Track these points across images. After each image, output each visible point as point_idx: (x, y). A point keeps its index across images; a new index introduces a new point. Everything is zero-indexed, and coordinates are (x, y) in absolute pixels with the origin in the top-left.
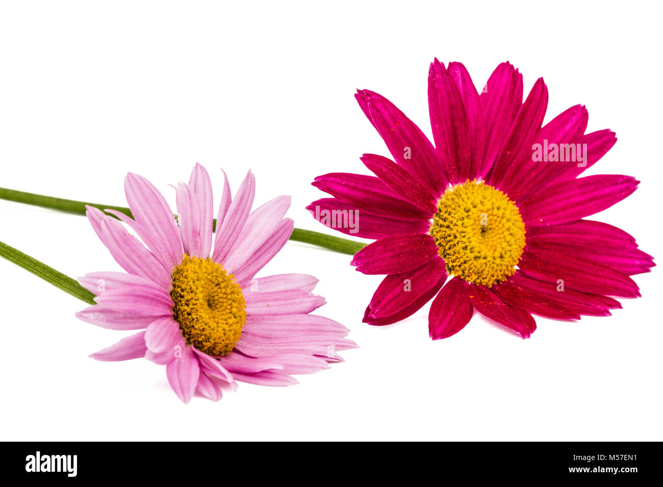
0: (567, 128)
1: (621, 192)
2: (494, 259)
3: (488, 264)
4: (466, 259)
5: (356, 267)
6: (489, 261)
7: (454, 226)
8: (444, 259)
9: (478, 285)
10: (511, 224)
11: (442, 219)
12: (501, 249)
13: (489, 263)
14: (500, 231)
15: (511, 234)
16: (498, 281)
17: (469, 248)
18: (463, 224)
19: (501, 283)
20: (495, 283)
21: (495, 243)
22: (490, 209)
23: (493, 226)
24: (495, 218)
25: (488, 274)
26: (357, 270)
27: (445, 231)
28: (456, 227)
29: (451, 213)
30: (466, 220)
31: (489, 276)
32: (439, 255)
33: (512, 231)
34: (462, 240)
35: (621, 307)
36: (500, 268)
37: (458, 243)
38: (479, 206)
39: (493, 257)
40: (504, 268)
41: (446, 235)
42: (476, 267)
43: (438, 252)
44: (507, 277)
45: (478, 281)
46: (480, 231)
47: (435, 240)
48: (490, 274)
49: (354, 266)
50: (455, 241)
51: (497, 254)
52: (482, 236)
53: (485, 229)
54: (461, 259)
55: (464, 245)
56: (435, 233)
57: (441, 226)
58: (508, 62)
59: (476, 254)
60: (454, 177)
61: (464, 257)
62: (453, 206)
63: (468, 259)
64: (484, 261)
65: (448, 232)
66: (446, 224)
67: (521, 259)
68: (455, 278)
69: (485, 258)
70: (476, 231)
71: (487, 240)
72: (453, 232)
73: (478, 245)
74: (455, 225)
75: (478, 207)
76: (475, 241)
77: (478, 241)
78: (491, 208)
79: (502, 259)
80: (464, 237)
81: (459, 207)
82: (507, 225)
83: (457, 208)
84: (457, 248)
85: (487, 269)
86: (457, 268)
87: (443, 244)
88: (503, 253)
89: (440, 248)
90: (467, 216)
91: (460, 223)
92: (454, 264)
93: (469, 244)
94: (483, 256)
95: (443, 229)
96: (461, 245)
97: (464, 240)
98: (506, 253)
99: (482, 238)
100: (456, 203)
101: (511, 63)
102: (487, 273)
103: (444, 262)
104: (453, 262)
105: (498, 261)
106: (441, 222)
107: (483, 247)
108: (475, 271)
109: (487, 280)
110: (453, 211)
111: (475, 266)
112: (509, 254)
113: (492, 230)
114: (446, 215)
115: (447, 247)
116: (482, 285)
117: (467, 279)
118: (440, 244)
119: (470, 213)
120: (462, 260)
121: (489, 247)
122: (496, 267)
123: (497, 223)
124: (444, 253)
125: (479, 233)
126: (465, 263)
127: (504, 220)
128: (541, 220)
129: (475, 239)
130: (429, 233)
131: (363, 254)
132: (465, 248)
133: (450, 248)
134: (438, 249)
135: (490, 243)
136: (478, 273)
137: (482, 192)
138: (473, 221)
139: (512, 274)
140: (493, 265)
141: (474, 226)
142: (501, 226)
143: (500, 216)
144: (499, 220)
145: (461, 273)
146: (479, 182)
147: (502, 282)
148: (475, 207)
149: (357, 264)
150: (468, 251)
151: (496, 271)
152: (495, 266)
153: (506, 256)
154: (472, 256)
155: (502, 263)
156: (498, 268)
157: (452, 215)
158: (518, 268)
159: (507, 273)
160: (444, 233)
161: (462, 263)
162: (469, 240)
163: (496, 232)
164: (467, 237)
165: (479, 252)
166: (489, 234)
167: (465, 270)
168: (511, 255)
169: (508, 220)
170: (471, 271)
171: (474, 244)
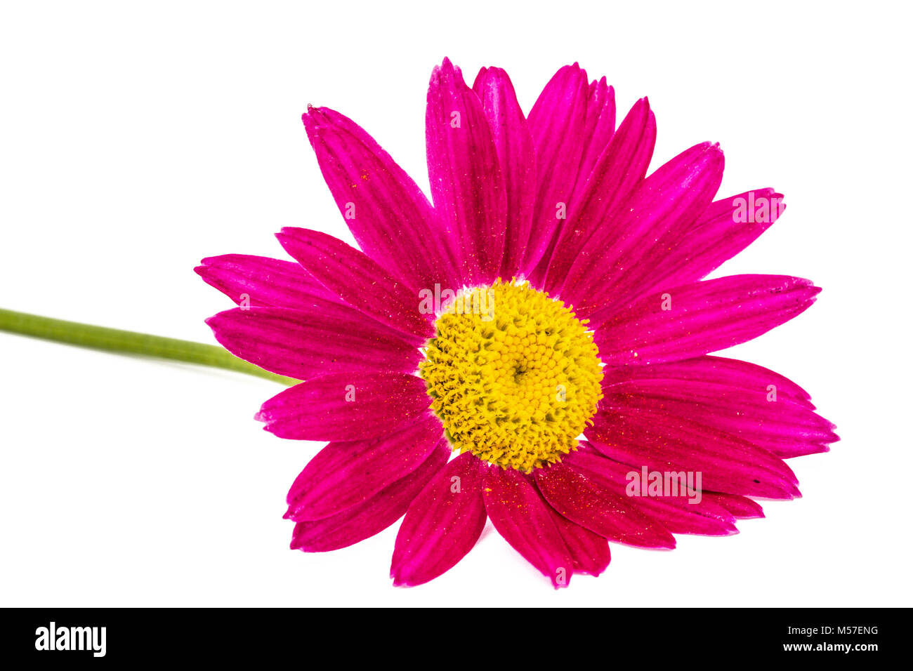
0: (685, 184)
1: (786, 307)
2: (534, 423)
3: (521, 432)
4: (480, 422)
5: (264, 424)
6: (524, 426)
7: (461, 361)
8: (441, 421)
9: (505, 469)
10: (572, 361)
11: (440, 349)
12: (549, 407)
13: (524, 430)
14: (551, 373)
15: (570, 379)
16: (544, 463)
17: (486, 401)
18: (476, 360)
19: (550, 465)
20: (539, 466)
21: (538, 394)
22: (532, 334)
23: (538, 364)
24: (542, 349)
25: (521, 449)
26: (265, 429)
27: (444, 371)
28: (464, 364)
29: (458, 338)
30: (483, 352)
31: (524, 453)
32: (433, 413)
33: (572, 374)
34: (472, 387)
35: (762, 515)
36: (546, 439)
37: (466, 392)
38: (512, 328)
39: (532, 419)
40: (554, 439)
41: (446, 378)
42: (499, 437)
43: (431, 407)
44: (562, 455)
45: (505, 462)
46: (513, 372)
47: (427, 385)
48: (524, 450)
49: (261, 421)
50: (462, 389)
51: (540, 415)
52: (516, 381)
53: (523, 370)
54: (470, 421)
55: (477, 397)
56: (427, 374)
57: (439, 361)
58: (576, 64)
59: (499, 412)
60: (471, 272)
61: (477, 417)
62: (462, 327)
63: (483, 421)
64: (514, 426)
65: (449, 371)
66: (445, 357)
67: (592, 424)
68: (462, 455)
69: (516, 421)
70: (503, 371)
71: (523, 387)
72: (456, 372)
73: (503, 397)
74: (463, 360)
75: (508, 328)
76: (500, 389)
77: (505, 389)
78: (534, 332)
79: (550, 423)
80: (478, 381)
81: (474, 329)
82: (563, 363)
83: (470, 330)
84: (463, 402)
85: (520, 440)
86: (465, 437)
87: (439, 393)
88: (552, 412)
89: (435, 401)
90: (487, 345)
91: (471, 356)
92: (459, 431)
93: (487, 395)
94: (512, 417)
95: (441, 367)
96: (471, 397)
97: (478, 387)
98: (557, 413)
99: (515, 384)
100: (469, 321)
101: (581, 67)
102: (520, 447)
103: (440, 425)
104: (457, 425)
105: (543, 427)
106: (437, 354)
107: (512, 401)
108: (498, 442)
109: (520, 461)
110: (461, 335)
111: (495, 434)
112: (563, 414)
113: (536, 371)
114: (447, 343)
115: (446, 400)
116: (512, 469)
117: (484, 457)
118: (435, 394)
119: (492, 340)
120: (472, 424)
121: (526, 401)
122: (537, 438)
123: (545, 359)
124: (442, 409)
125: (508, 377)
126: (479, 428)
127: (559, 354)
128: (636, 355)
129: (498, 386)
130: (417, 374)
131: (279, 402)
132: (479, 402)
133: (452, 401)
134: (431, 402)
135: (529, 395)
136: (504, 448)
137: (519, 302)
138: (496, 354)
139: (571, 450)
140: (530, 434)
141: (500, 364)
142: (552, 363)
143: (552, 347)
144: (549, 352)
145: (471, 446)
146: (521, 283)
147: (551, 463)
148: (503, 329)
149: (267, 419)
150: (484, 409)
151: (538, 444)
152: (536, 436)
153: (559, 419)
154: (491, 416)
155: (549, 430)
156: (540, 439)
157: (458, 342)
158: (585, 439)
159: (558, 447)
160: (442, 374)
161: (474, 428)
162: (488, 387)
163: (542, 375)
164: (482, 382)
165: (505, 411)
166: (529, 379)
167: (479, 442)
168: (567, 417)
169: (567, 354)
170: (489, 444)
171: (494, 395)
